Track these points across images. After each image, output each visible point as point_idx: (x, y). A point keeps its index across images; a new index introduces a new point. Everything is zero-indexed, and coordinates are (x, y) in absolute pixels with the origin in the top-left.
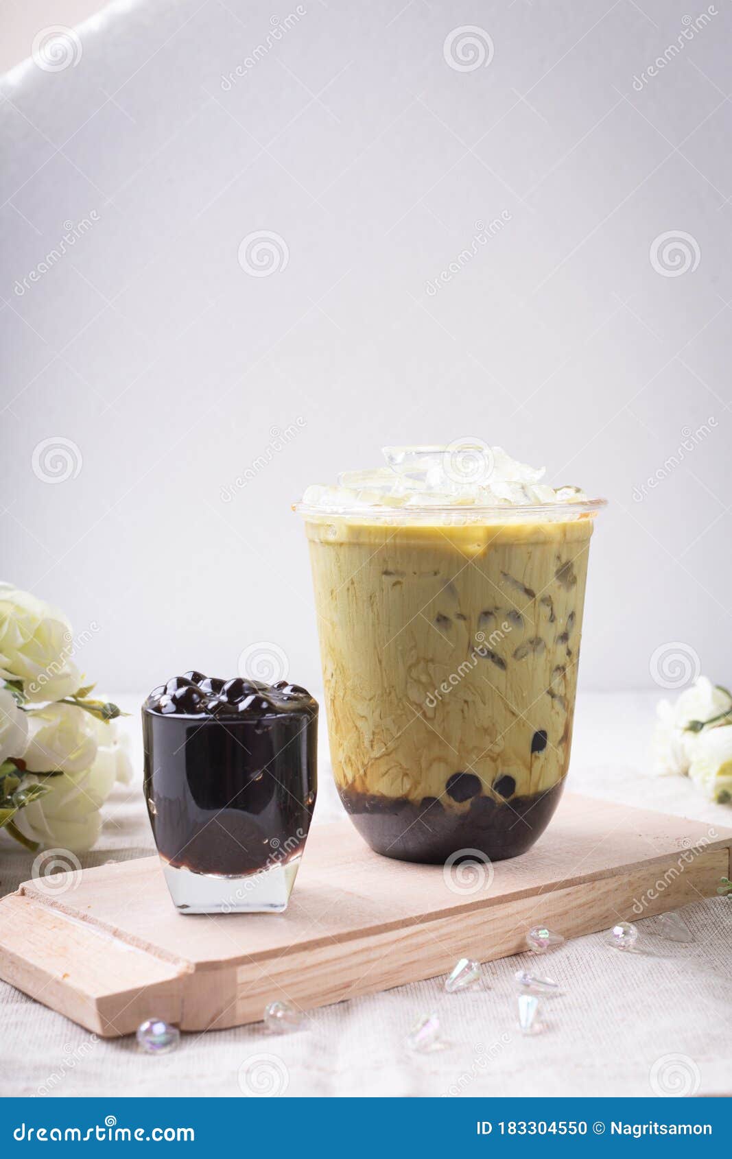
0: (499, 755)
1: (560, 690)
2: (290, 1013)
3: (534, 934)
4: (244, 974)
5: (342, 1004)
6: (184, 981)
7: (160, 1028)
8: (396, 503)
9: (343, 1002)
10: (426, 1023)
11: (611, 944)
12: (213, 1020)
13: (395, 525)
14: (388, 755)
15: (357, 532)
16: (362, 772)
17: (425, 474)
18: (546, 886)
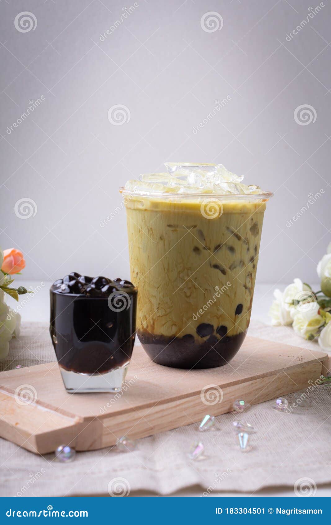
0: (220, 316)
1: (249, 285)
2: (129, 441)
3: (237, 403)
4: (106, 423)
5: (150, 438)
6: (78, 426)
7: (67, 449)
8: (172, 191)
9: (150, 436)
10: (197, 446)
11: (275, 408)
12: (91, 446)
13: (175, 202)
14: (166, 315)
15: (156, 205)
16: (152, 323)
17: (186, 177)
18: (242, 380)
